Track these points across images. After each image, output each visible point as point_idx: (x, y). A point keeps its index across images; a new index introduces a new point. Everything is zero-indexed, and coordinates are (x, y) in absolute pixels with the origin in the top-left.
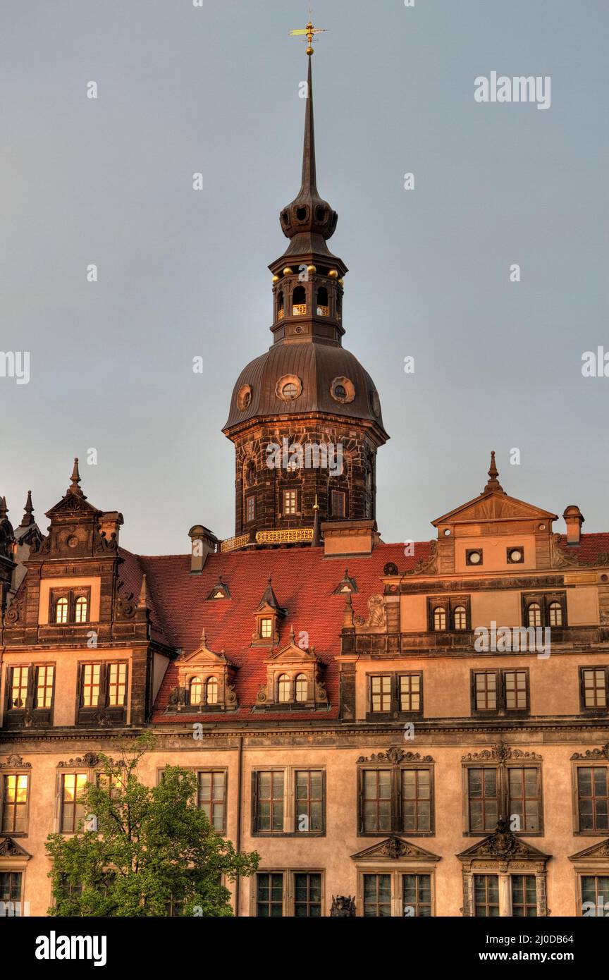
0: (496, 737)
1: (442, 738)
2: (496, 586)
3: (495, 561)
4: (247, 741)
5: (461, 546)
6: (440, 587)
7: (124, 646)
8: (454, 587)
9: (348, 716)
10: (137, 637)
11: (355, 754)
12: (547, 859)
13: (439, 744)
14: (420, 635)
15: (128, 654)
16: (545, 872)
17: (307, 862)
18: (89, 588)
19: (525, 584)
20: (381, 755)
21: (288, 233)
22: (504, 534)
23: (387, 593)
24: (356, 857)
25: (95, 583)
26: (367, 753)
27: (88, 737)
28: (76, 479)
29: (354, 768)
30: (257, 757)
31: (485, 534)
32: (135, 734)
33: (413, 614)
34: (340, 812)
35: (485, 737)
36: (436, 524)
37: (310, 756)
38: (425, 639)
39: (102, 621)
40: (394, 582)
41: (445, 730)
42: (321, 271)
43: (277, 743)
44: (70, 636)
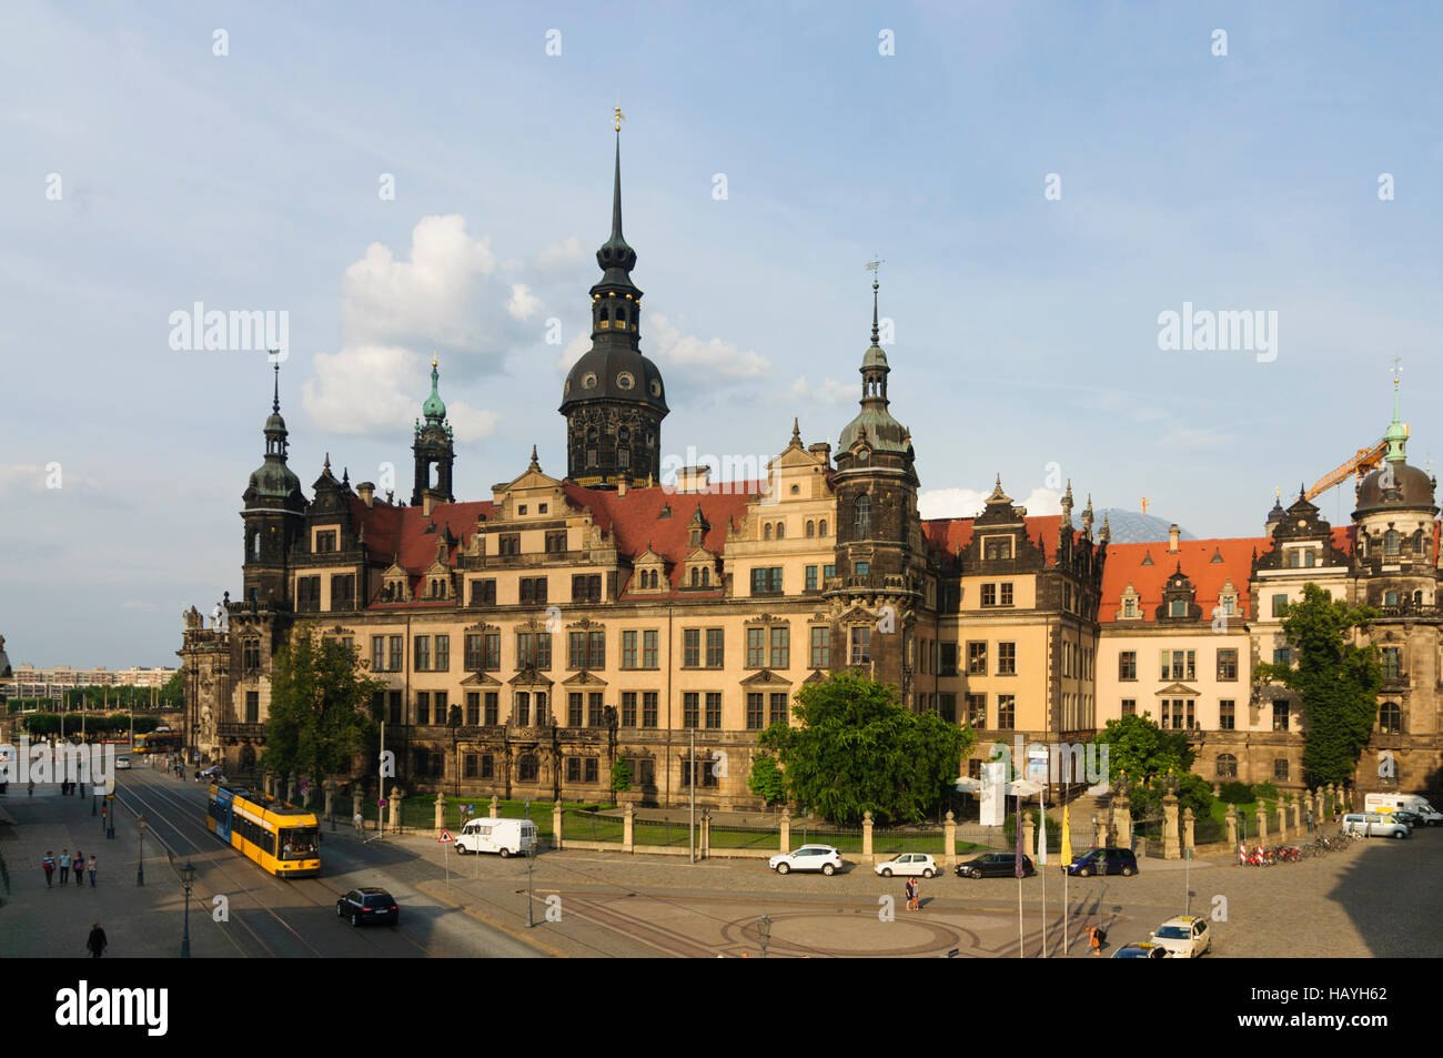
0: (530, 616)
1: (505, 616)
2: (533, 527)
3: (533, 514)
4: (412, 619)
5: (517, 503)
6: (504, 528)
7: (351, 565)
8: (513, 528)
9: (460, 605)
10: (359, 559)
11: (463, 626)
12: (551, 684)
13: (502, 619)
14: (496, 557)
15: (352, 570)
16: (550, 691)
17: (440, 687)
18: (335, 531)
19: (545, 526)
20: (475, 627)
21: (603, 266)
22: (537, 496)
23: (480, 532)
24: (462, 683)
25: (337, 527)
26: (469, 625)
27: (335, 618)
28: (328, 465)
29: (462, 634)
30: (418, 628)
31: (528, 496)
32: (357, 616)
33: (492, 544)
34: (457, 658)
35: (525, 615)
36: (494, 489)
37: (440, 628)
38: (498, 559)
39: (342, 550)
40: (482, 525)
41: (506, 612)
42: (620, 295)
43: (426, 620)
44: (324, 559)
